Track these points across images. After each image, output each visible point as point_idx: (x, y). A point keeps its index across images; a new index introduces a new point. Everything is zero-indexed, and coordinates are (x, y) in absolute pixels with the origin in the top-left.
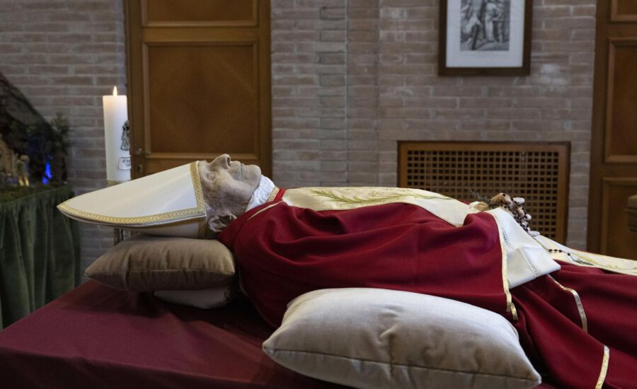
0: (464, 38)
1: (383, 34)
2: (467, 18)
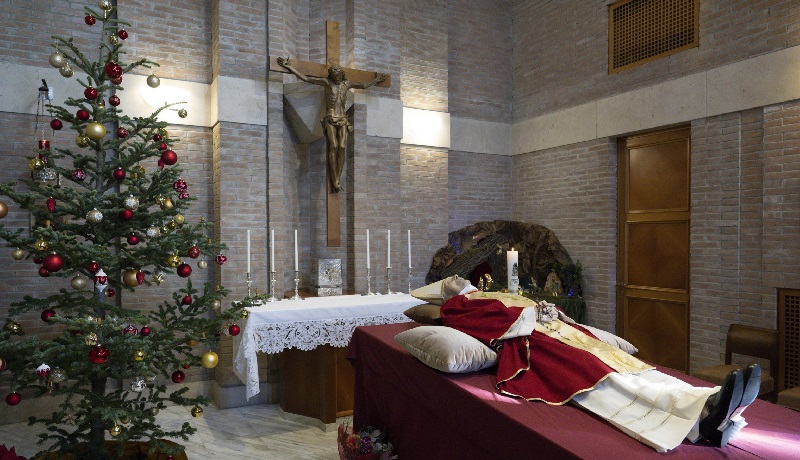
1: (765, 213)
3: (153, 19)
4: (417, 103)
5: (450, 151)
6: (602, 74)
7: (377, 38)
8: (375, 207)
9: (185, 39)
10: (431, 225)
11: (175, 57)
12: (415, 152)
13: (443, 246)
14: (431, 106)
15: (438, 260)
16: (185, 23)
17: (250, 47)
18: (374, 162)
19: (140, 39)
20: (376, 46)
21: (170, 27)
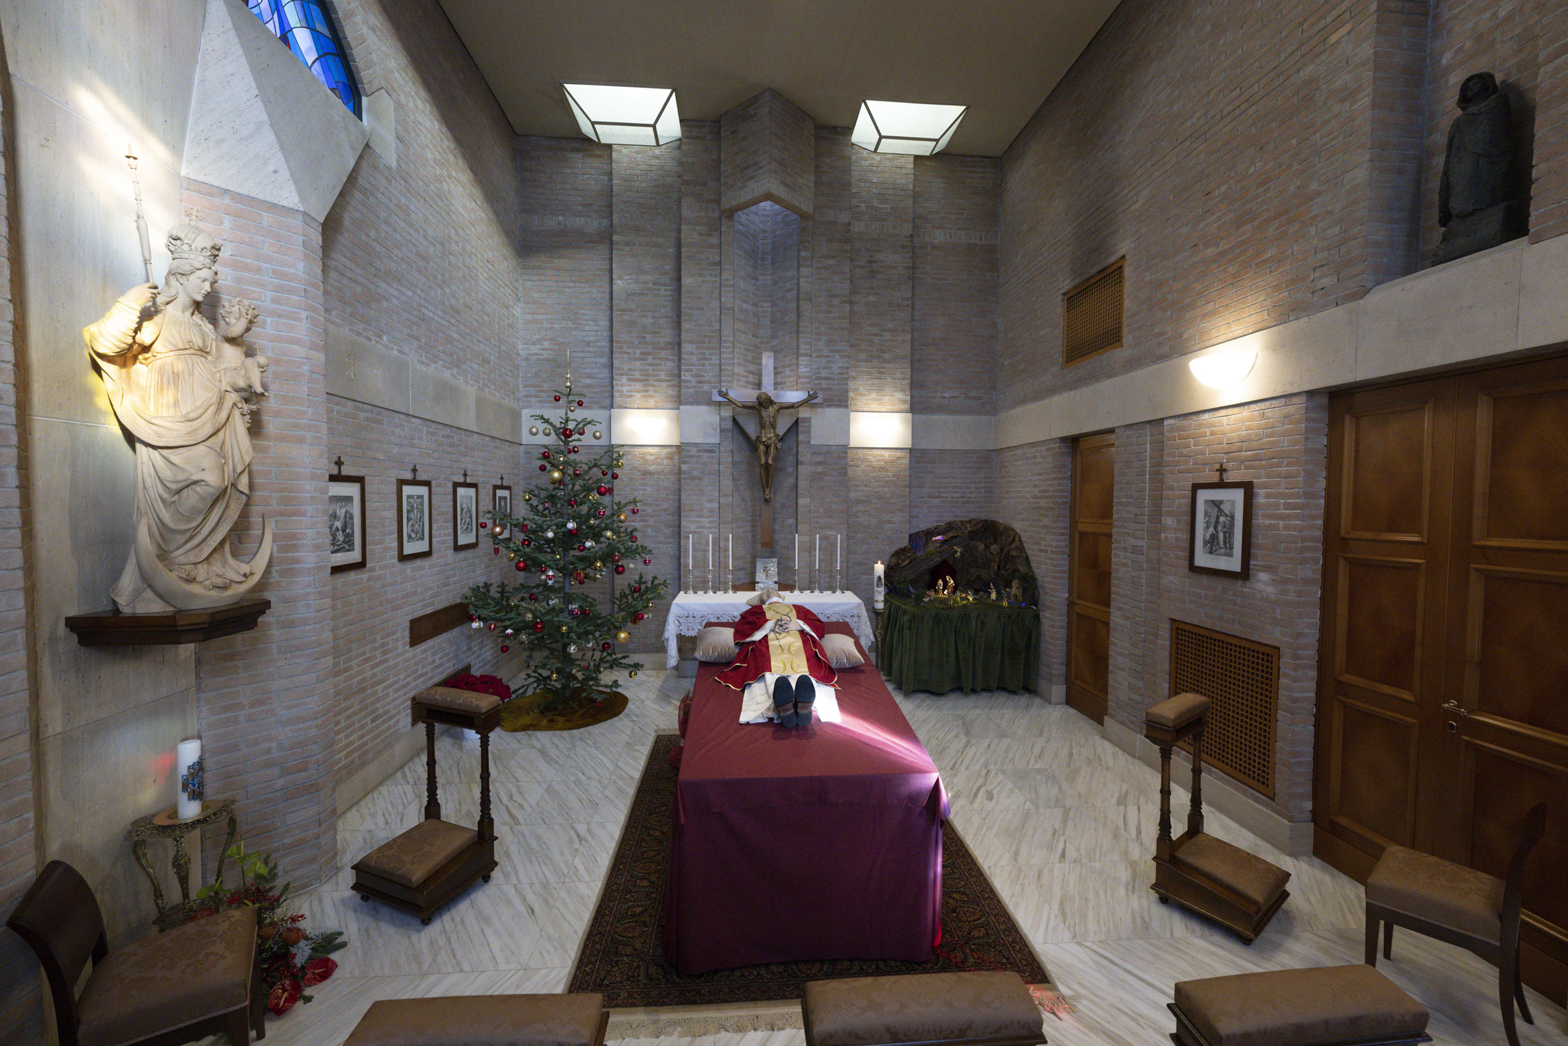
0: (1206, 543)
1: (1163, 535)
2: (1207, 528)
3: (638, 363)
4: (874, 406)
5: (911, 450)
6: (1056, 369)
7: (825, 352)
8: (821, 510)
9: (663, 375)
10: (888, 526)
11: (655, 391)
12: (871, 455)
13: (902, 546)
14: (889, 407)
15: (894, 560)
16: (663, 363)
17: (707, 378)
18: (820, 469)
19: (629, 380)
20: (823, 360)
21: (651, 368)
